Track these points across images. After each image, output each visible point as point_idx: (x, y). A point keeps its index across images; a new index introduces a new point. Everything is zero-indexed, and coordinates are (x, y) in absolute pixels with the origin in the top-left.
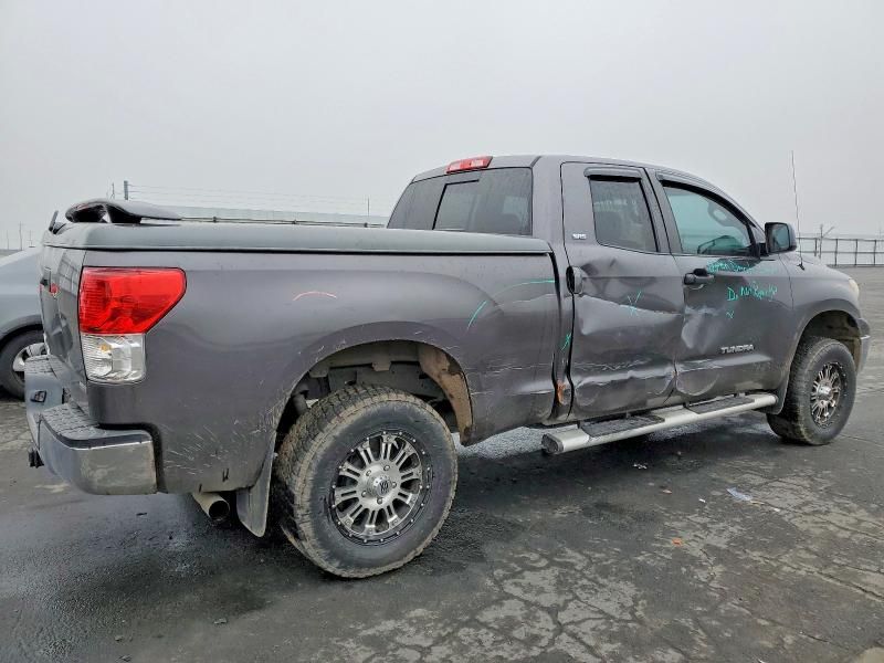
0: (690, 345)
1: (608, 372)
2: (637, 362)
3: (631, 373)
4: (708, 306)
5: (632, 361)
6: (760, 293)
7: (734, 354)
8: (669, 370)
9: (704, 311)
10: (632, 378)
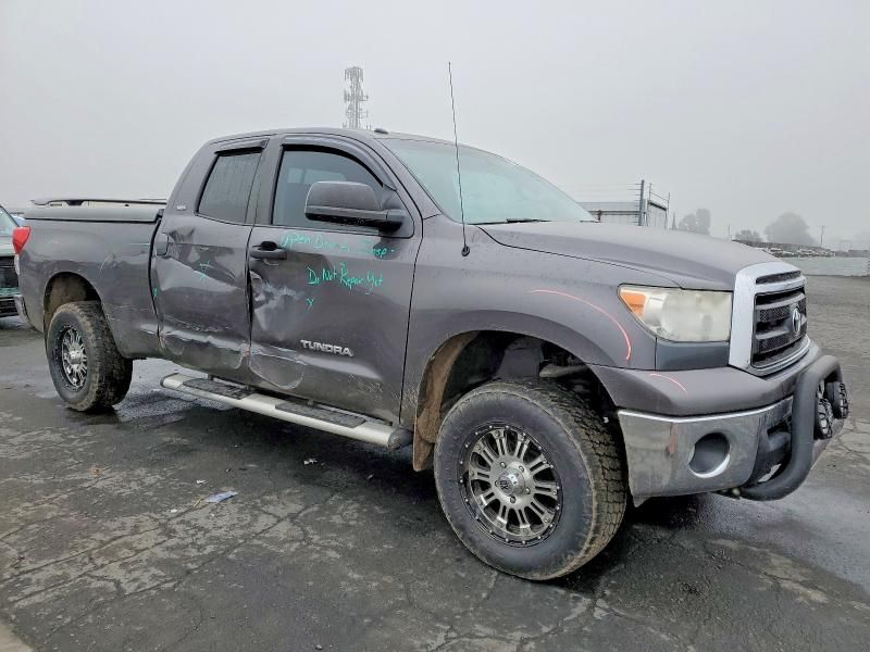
0: (264, 326)
1: (190, 330)
2: (212, 329)
3: (210, 339)
4: (290, 288)
5: (207, 326)
6: (352, 281)
7: (318, 352)
8: (244, 347)
9: (285, 291)
10: (208, 343)
